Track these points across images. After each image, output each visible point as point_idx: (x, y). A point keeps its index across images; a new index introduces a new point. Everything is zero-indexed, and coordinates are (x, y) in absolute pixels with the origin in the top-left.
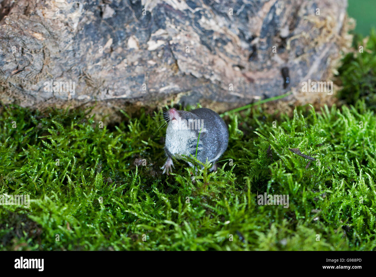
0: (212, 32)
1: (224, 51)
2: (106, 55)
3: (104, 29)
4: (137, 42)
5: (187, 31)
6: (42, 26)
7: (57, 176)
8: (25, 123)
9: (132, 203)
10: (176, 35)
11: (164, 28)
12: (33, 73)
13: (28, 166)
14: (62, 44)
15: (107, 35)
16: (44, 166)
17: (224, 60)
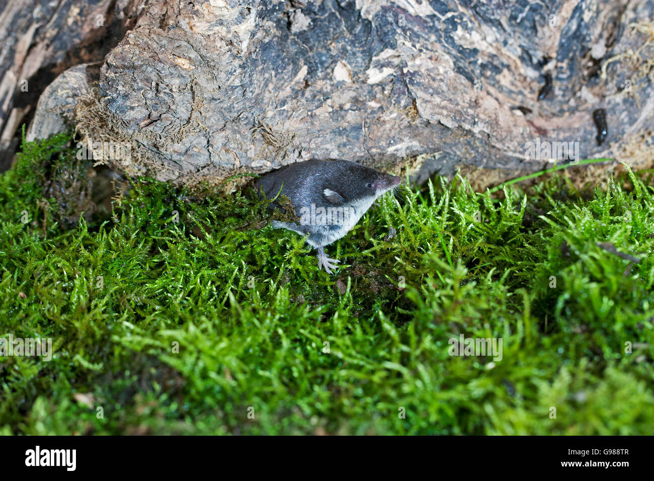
0: (475, 51)
1: (497, 84)
2: (296, 94)
3: (293, 49)
4: (349, 71)
5: (432, 51)
6: (189, 46)
7: (215, 293)
8: (165, 208)
9: (336, 335)
10: (414, 57)
11: (393, 46)
12: (176, 123)
13: (167, 278)
14: (223, 76)
15: (298, 59)
16: (195, 278)
17: (497, 99)
